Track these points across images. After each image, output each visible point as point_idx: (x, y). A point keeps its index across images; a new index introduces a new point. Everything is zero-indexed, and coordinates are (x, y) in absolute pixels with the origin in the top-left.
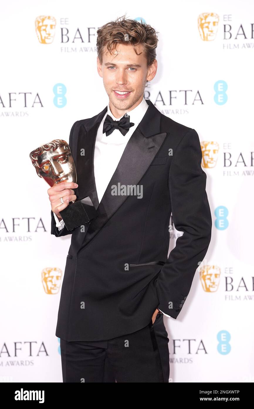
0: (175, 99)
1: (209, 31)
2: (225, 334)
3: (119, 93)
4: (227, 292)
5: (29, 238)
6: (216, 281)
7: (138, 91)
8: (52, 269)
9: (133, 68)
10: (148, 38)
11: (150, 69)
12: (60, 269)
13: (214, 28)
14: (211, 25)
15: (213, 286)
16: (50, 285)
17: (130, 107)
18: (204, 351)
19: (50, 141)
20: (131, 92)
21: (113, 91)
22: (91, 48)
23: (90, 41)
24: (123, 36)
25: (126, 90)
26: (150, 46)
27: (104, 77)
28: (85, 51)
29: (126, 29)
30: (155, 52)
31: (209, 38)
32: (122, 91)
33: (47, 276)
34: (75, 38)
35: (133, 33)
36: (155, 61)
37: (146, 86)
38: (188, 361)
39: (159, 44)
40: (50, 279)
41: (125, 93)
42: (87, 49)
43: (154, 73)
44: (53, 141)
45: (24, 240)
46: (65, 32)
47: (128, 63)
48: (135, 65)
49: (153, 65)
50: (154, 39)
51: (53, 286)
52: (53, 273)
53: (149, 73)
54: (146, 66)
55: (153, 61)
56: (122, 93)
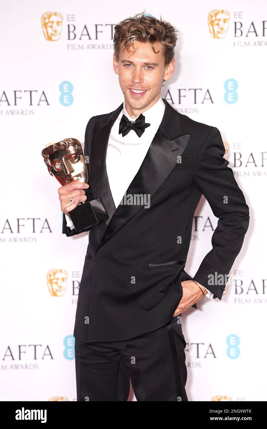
0: (184, 97)
1: (219, 28)
2: (234, 338)
3: (135, 91)
4: (236, 295)
5: (35, 239)
7: (155, 90)
8: (58, 271)
9: (150, 67)
10: (166, 37)
11: (167, 68)
12: (65, 271)
13: (225, 26)
14: (222, 22)
16: (55, 287)
17: (146, 107)
18: (212, 355)
19: (62, 139)
20: (147, 90)
21: (129, 89)
22: (99, 45)
24: (141, 33)
25: (142, 89)
26: (169, 44)
27: (120, 75)
28: (93, 48)
29: (145, 27)
30: (173, 50)
32: (138, 89)
33: (52, 277)
34: (82, 35)
35: (152, 31)
36: (173, 59)
37: (163, 85)
38: (196, 366)
39: (177, 42)
40: (55, 281)
41: (141, 92)
42: (95, 46)
43: (171, 72)
44: (64, 140)
45: (29, 241)
46: (72, 29)
47: (146, 61)
48: (151, 63)
49: (170, 64)
50: (173, 38)
51: (58, 288)
52: (58, 275)
53: (166, 72)
54: (164, 65)
55: (171, 60)
56: (138, 92)
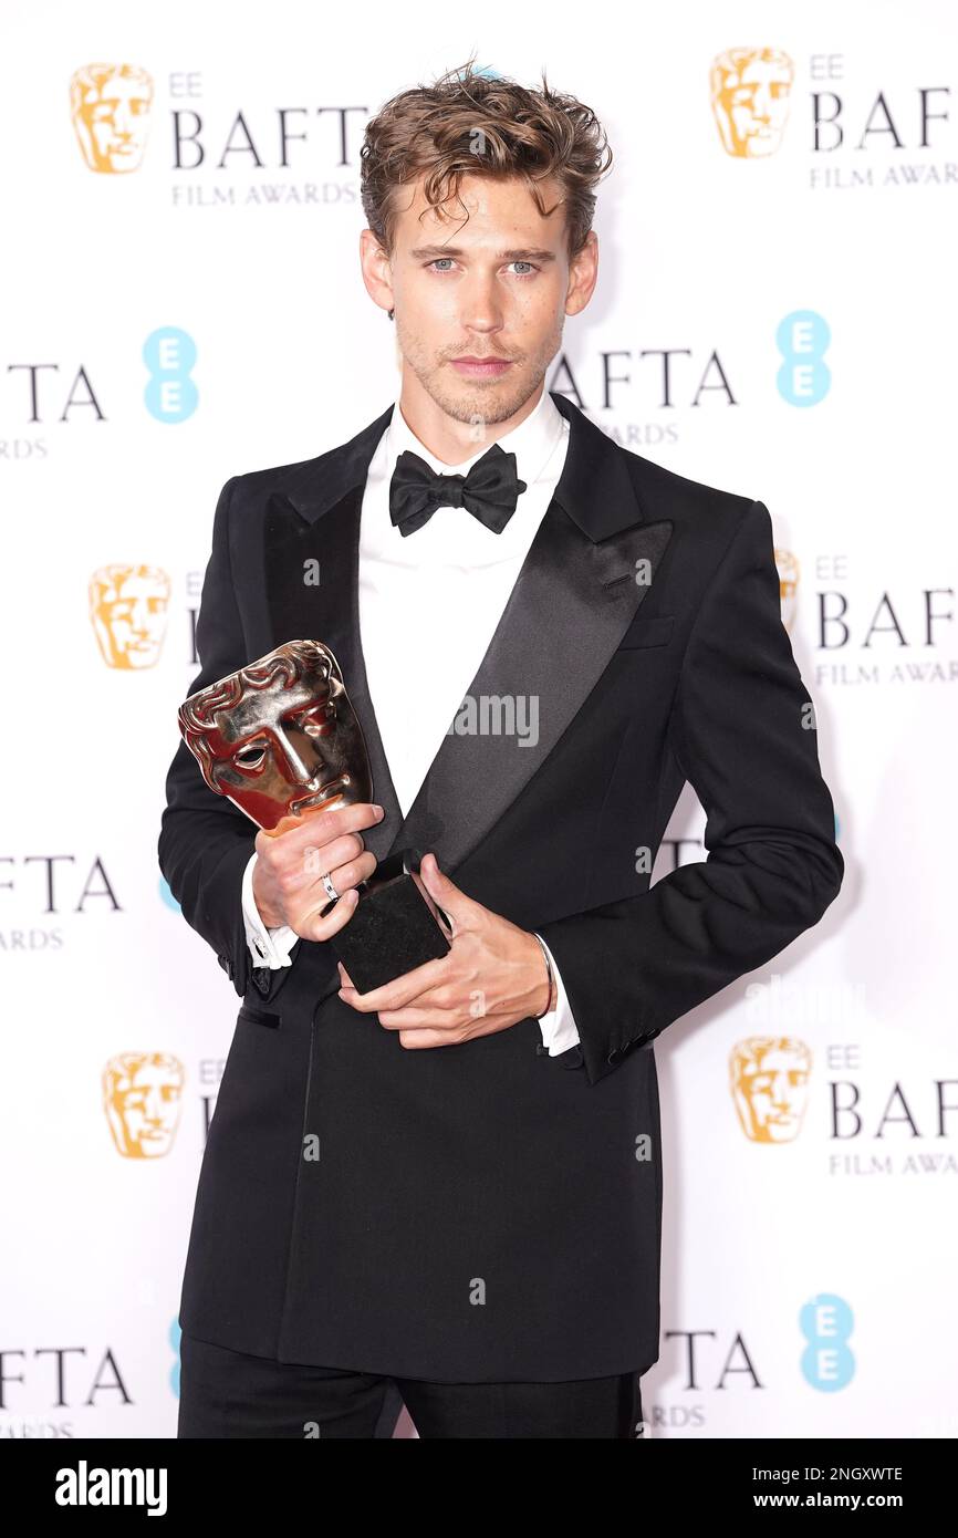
0: (624, 383)
1: (754, 119)
2: (831, 1309)
4: (836, 1141)
5: (54, 937)
6: (795, 1097)
8: (144, 1059)
9: (527, 264)
11: (575, 270)
12: (174, 1059)
13: (776, 109)
14: (763, 94)
15: (783, 1119)
16: (135, 1121)
18: (748, 1376)
20: (512, 362)
22: (293, 189)
23: (289, 160)
25: (497, 356)
28: (270, 200)
29: (497, 119)
31: (754, 144)
33: (124, 1085)
34: (228, 149)
35: (529, 134)
36: (590, 236)
38: (686, 1420)
40: (135, 1097)
42: (277, 193)
43: (588, 285)
45: (33, 946)
46: (188, 126)
47: (511, 244)
48: (534, 252)
49: (584, 252)
51: (147, 1127)
52: (149, 1076)
53: (573, 284)
54: (567, 257)
55: (585, 238)
